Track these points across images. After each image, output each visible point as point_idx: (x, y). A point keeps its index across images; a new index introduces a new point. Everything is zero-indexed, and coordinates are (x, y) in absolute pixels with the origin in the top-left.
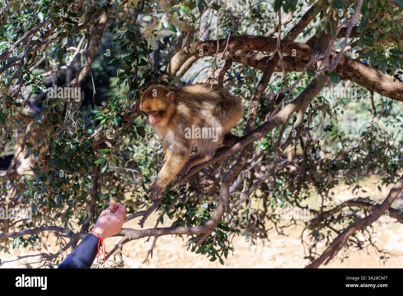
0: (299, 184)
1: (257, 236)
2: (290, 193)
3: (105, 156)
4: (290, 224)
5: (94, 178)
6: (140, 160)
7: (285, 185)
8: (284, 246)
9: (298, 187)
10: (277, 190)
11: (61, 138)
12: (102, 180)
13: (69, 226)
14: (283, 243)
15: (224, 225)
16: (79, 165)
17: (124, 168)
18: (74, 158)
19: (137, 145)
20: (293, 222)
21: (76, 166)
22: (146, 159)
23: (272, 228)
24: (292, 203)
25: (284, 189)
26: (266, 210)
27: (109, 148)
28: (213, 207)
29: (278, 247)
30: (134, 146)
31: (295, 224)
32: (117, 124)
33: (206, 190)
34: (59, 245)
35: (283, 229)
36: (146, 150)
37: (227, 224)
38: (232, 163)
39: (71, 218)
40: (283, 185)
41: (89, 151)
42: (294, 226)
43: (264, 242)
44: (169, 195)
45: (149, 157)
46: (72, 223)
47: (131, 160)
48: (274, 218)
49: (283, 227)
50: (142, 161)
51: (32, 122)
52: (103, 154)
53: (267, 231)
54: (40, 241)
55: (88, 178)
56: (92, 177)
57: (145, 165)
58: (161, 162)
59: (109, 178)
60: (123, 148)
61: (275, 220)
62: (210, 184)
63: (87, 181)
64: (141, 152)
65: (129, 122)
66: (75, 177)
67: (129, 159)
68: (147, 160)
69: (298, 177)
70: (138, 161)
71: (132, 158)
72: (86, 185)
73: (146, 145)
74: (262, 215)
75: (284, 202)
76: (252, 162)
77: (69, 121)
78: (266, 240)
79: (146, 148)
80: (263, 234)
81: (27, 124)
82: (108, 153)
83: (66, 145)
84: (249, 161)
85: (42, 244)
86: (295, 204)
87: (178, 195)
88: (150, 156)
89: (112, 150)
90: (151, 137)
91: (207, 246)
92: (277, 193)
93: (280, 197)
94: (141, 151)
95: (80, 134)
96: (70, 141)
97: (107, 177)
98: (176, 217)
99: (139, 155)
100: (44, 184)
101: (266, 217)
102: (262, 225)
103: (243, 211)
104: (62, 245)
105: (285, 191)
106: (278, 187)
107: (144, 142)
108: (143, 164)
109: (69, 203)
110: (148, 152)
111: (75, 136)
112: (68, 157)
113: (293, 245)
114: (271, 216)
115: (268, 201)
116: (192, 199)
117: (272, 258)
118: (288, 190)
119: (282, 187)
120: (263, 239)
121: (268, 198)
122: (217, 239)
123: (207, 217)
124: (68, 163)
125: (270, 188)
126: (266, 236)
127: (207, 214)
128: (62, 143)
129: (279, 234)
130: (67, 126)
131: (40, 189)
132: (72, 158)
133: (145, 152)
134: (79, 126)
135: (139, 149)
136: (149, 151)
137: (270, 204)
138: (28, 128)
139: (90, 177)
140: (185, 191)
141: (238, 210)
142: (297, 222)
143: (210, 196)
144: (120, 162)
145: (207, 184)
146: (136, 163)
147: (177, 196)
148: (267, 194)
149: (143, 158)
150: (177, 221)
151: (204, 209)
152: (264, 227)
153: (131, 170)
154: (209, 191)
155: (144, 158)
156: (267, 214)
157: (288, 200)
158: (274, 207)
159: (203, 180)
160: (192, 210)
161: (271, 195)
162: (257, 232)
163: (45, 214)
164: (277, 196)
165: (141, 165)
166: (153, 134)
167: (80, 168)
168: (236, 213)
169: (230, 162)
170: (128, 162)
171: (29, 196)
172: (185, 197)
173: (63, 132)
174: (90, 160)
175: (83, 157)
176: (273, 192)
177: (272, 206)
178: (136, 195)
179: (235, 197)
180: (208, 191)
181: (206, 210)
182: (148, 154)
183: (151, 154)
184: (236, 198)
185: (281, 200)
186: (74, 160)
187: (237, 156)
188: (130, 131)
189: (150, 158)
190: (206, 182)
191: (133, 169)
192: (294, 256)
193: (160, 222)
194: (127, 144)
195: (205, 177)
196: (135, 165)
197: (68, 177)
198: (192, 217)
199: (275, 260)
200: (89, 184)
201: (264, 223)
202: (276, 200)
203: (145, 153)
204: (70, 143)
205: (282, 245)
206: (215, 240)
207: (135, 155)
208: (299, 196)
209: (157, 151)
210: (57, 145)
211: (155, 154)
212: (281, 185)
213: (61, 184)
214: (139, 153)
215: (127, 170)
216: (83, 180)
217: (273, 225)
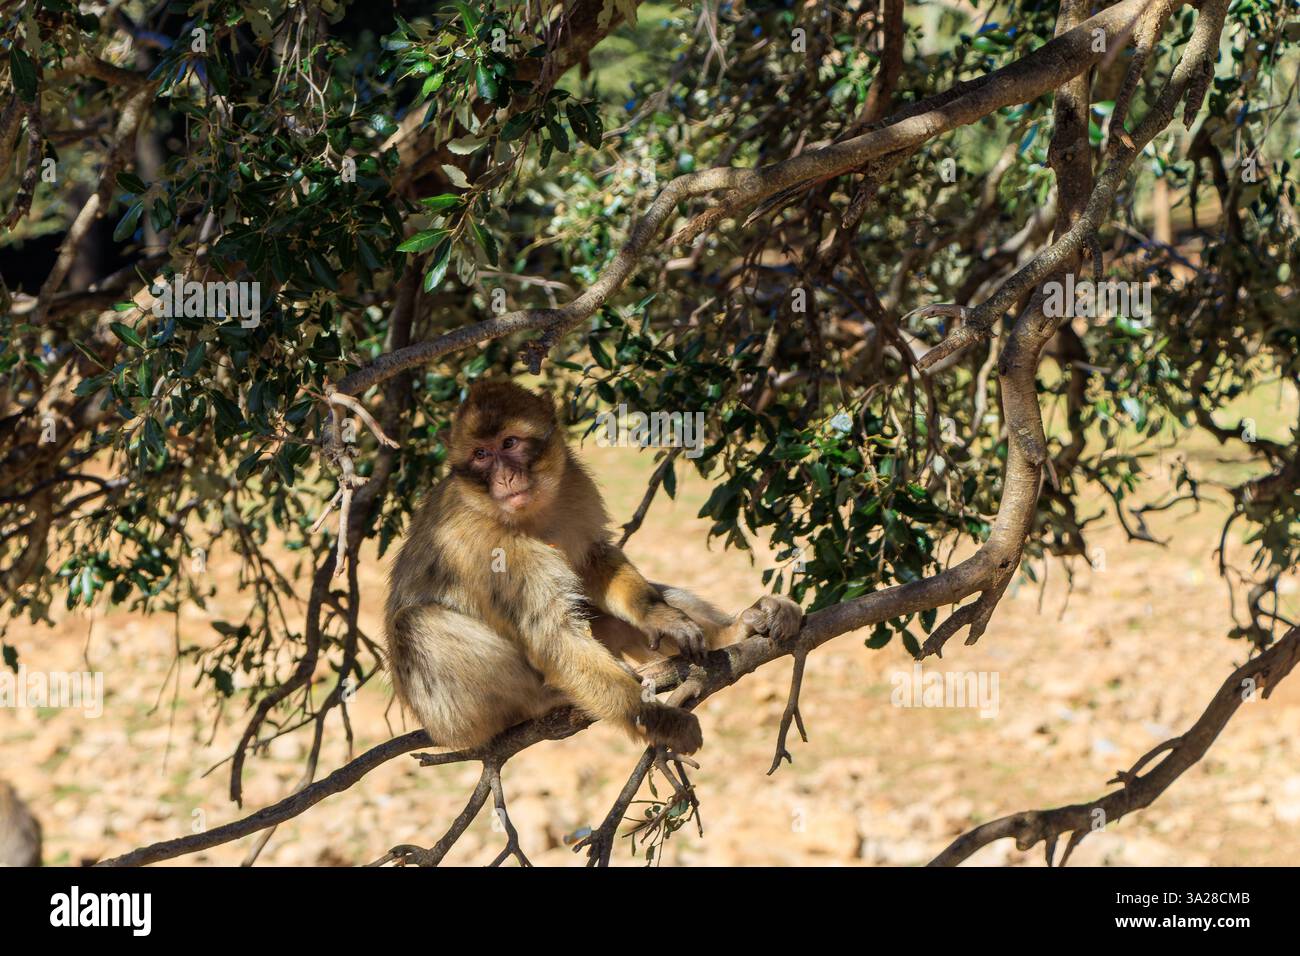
0: (1210, 337)
1: (1044, 545)
2: (1175, 374)
3: (440, 221)
4: (1174, 495)
5: (393, 314)
6: (578, 243)
7: (1155, 341)
8: (1146, 591)
9: (1204, 348)
10: (1123, 359)
11: (263, 152)
12: (429, 322)
13: (292, 509)
14: (1140, 576)
15: (919, 498)
16: (334, 261)
17: (514, 276)
18: (316, 233)
19: (565, 183)
20: (1186, 489)
21: (324, 262)
22: (600, 237)
23: (1103, 513)
24: (1180, 411)
25: (1150, 355)
26: (1080, 442)
27: (460, 191)
28: (872, 426)
29: (1122, 595)
30: (553, 189)
31: (1195, 497)
32: (487, 92)
33: (840, 362)
34: (251, 588)
35: (1147, 517)
36: (602, 203)
37: (929, 495)
38: (943, 251)
39: (302, 478)
40: (1148, 341)
41: (376, 203)
42: (1190, 505)
43: (1071, 573)
44: (697, 379)
45: (611, 231)
46: (305, 499)
47: (539, 241)
48: (1113, 473)
49: (1148, 508)
50: (585, 247)
51: (142, 95)
52: (435, 215)
53: (1082, 526)
54: (175, 572)
55: (369, 318)
56: (386, 313)
57: (596, 262)
58: (659, 248)
59: (452, 313)
60: (508, 195)
61: (1114, 484)
62: (857, 339)
63: (366, 327)
64: (580, 212)
65: (537, 83)
66: (318, 309)
67: (532, 241)
68: (602, 240)
69: (1204, 310)
70: (569, 247)
71: (545, 235)
72: (362, 345)
73: (600, 183)
74: (1063, 460)
75: (1149, 407)
76: (1022, 247)
77: (294, 85)
78: (1078, 562)
79: (599, 196)
80: (1066, 538)
81: (123, 101)
82: (455, 212)
83: (283, 181)
84: (1012, 243)
85: (184, 585)
86: (1192, 417)
87: (734, 380)
88: (616, 225)
89: (470, 198)
90: (620, 149)
91: (853, 585)
92: (1122, 372)
93: (1134, 388)
94: (581, 205)
95: (340, 137)
96: (298, 166)
97: (446, 311)
98: (727, 469)
99: (571, 224)
100: (194, 339)
101: (1078, 469)
102: (1066, 500)
103: (988, 444)
104: (263, 588)
105: (1155, 366)
106: (1127, 347)
107: (593, 170)
108: (588, 257)
109: (296, 414)
110: (609, 211)
111: (318, 145)
112: (289, 227)
113: (1179, 588)
114: (1100, 466)
115: (1086, 403)
116: (786, 397)
117: (1095, 638)
118: (1164, 361)
119: (1144, 351)
120: (1068, 559)
121: (1088, 392)
122: (890, 554)
123: (851, 466)
124: (293, 253)
125: (1093, 353)
126: (1078, 546)
127: (849, 456)
128: (268, 173)
129: (1131, 537)
130: (287, 104)
131: (177, 359)
132: (306, 234)
133: (596, 210)
134: (333, 102)
135: (569, 197)
136: (613, 203)
137: (1094, 416)
138: (128, 118)
139: (375, 313)
140: (761, 363)
141: (969, 442)
142: (1202, 491)
143: (857, 386)
144: (500, 251)
145: (843, 337)
146: (559, 254)
147: (729, 386)
148: (1084, 377)
149: (587, 236)
150: (730, 482)
151: (840, 435)
152: (1071, 508)
153: (539, 281)
154: (853, 366)
155: (590, 237)
156: (1083, 457)
157: (1164, 400)
158: (1113, 427)
159: (828, 320)
160: (788, 440)
161: (1097, 383)
162: (1044, 532)
163: (197, 464)
164: (1123, 386)
165: (581, 262)
166: (628, 139)
167: (340, 271)
168: (958, 455)
169: (937, 249)
170: (526, 250)
171: (132, 389)
172: (758, 389)
173: (270, 130)
174: (380, 238)
175: (351, 229)
176: (1107, 370)
177: (1104, 425)
178: (561, 383)
179: (955, 389)
180: (848, 366)
181: (847, 438)
182: (608, 219)
183: (620, 218)
184: (960, 394)
185: (1140, 402)
186: (316, 239)
187: (961, 224)
188: (542, 123)
189: (618, 235)
190: (840, 329)
191: (548, 279)
192: (1188, 628)
193: (661, 485)
194: (524, 179)
195: (834, 310)
196: (554, 262)
197: (292, 310)
198: (791, 465)
199: (1108, 644)
200: (374, 338)
201: (1074, 492)
202: (1119, 403)
203: (595, 216)
204: (299, 173)
205: (1137, 586)
206: (882, 561)
207: (557, 221)
208: (1210, 385)
209: (643, 204)
210: (248, 179)
211: (635, 217)
212: (1138, 339)
213: (265, 340)
214: (573, 216)
215: (526, 282)
216: (350, 326)
217: (1106, 501)
